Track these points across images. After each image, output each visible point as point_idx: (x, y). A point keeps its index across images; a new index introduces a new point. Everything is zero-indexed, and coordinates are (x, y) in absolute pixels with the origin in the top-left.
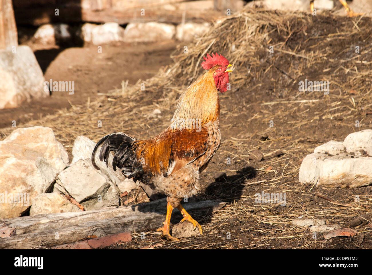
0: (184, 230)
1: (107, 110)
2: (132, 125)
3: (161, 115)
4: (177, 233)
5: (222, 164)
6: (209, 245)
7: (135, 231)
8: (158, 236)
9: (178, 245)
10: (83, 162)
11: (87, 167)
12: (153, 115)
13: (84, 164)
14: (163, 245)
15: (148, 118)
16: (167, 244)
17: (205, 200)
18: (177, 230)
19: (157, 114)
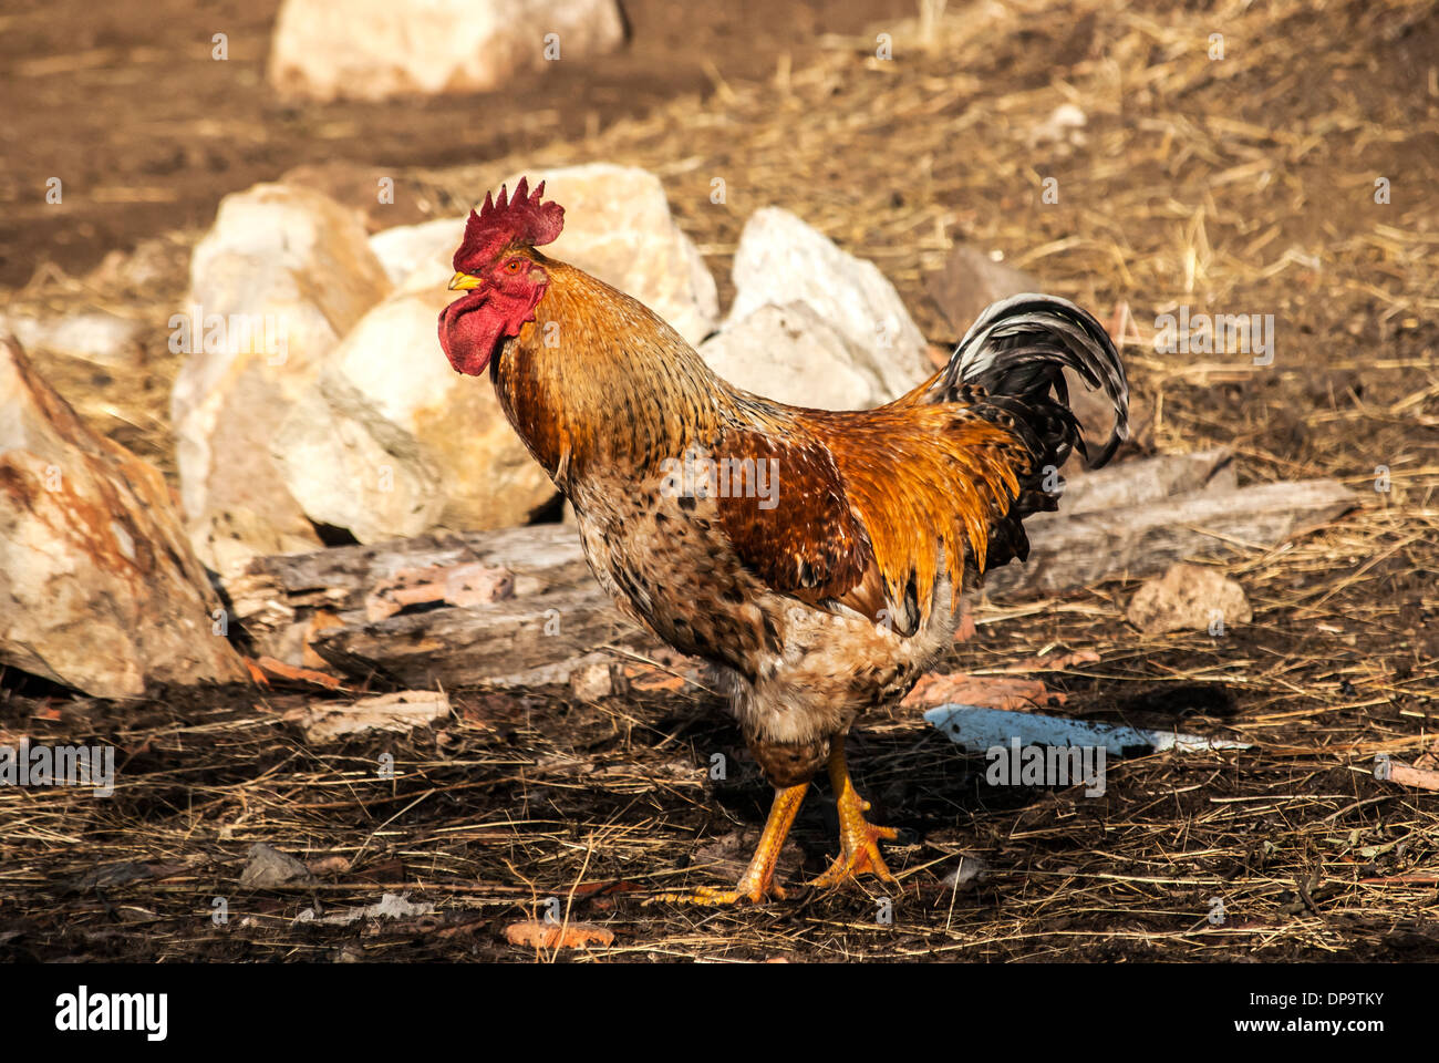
0: (1186, 599)
1: (864, 106)
2: (963, 171)
3: (1086, 129)
4: (1159, 612)
5: (1339, 336)
6: (1289, 663)
7: (985, 599)
8: (1080, 621)
9: (1164, 658)
10: (777, 316)
11: (795, 335)
12: (1050, 129)
13: (783, 323)
14: (1103, 656)
15: (1031, 143)
16: (1120, 652)
17: (1269, 481)
18: (1156, 597)
19: (1068, 129)
